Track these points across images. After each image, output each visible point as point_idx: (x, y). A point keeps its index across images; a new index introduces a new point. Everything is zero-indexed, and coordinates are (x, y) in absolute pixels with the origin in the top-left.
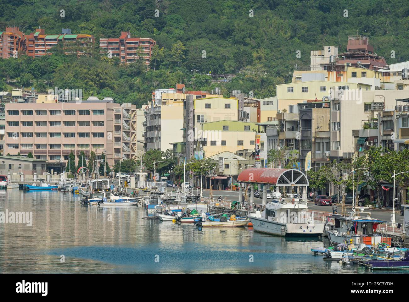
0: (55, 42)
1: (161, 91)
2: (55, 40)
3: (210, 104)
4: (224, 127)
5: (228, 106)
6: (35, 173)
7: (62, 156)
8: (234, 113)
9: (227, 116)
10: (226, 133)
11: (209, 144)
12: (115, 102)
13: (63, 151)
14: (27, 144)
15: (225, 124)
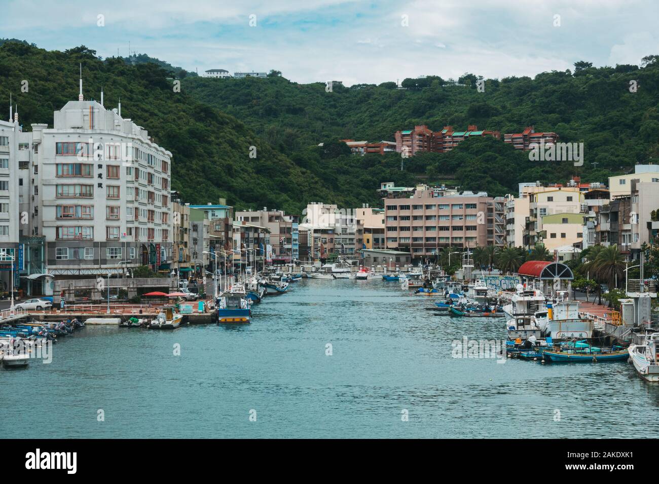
0: (462, 139)
1: (525, 184)
2: (462, 136)
3: (552, 197)
4: (564, 219)
5: (569, 199)
6: (397, 266)
7: (437, 249)
8: (576, 206)
9: (568, 209)
10: (565, 225)
11: (548, 236)
12: (489, 196)
13: (438, 244)
14: (405, 238)
15: (565, 217)
